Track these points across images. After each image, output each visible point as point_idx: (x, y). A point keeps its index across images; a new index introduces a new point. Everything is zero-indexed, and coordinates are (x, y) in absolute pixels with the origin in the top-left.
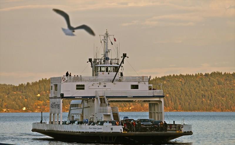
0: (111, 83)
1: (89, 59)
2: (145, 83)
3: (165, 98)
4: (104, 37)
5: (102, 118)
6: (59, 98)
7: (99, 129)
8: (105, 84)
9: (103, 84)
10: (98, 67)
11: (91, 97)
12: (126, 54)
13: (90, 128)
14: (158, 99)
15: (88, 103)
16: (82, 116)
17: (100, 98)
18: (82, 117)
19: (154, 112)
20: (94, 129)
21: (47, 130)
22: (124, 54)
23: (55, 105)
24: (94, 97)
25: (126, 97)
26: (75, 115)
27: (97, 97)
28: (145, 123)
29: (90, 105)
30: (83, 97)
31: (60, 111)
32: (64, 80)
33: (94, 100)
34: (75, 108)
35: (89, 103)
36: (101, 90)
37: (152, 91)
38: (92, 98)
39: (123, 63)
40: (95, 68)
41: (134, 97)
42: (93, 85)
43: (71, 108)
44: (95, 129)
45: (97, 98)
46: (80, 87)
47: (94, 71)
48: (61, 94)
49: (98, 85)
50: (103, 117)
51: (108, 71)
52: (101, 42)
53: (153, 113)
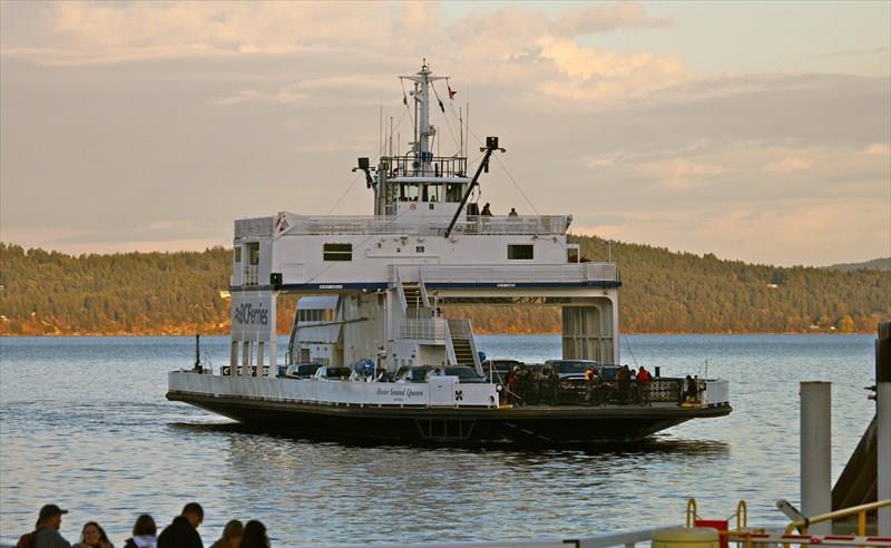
0: (443, 238)
1: (360, 160)
2: (555, 239)
3: (623, 289)
4: (416, 84)
5: (413, 356)
6: (265, 288)
7: (413, 394)
8: (420, 241)
9: (413, 244)
10: (396, 183)
11: (372, 287)
12: (496, 139)
13: (379, 392)
14: (597, 294)
15: (359, 305)
16: (337, 350)
17: (405, 290)
18: (340, 352)
19: (581, 336)
20: (396, 396)
21: (221, 397)
22: (489, 139)
23: (249, 314)
24: (384, 286)
25: (493, 286)
26: (312, 348)
27: (395, 285)
28: (572, 376)
29: (370, 313)
30: (346, 286)
31: (269, 335)
32: (281, 229)
33: (381, 298)
34: (312, 323)
35: (364, 305)
36: (408, 262)
37: (579, 265)
38: (377, 290)
39: (486, 171)
40: (384, 187)
41: (520, 286)
42: (380, 245)
43: (300, 323)
44: (399, 397)
45: (394, 290)
46: (337, 253)
47: (381, 197)
48: (273, 275)
49: (399, 245)
50: (418, 354)
51: (430, 199)
52: (405, 102)
53: (578, 339)
